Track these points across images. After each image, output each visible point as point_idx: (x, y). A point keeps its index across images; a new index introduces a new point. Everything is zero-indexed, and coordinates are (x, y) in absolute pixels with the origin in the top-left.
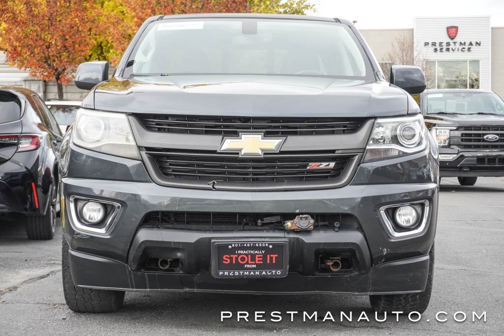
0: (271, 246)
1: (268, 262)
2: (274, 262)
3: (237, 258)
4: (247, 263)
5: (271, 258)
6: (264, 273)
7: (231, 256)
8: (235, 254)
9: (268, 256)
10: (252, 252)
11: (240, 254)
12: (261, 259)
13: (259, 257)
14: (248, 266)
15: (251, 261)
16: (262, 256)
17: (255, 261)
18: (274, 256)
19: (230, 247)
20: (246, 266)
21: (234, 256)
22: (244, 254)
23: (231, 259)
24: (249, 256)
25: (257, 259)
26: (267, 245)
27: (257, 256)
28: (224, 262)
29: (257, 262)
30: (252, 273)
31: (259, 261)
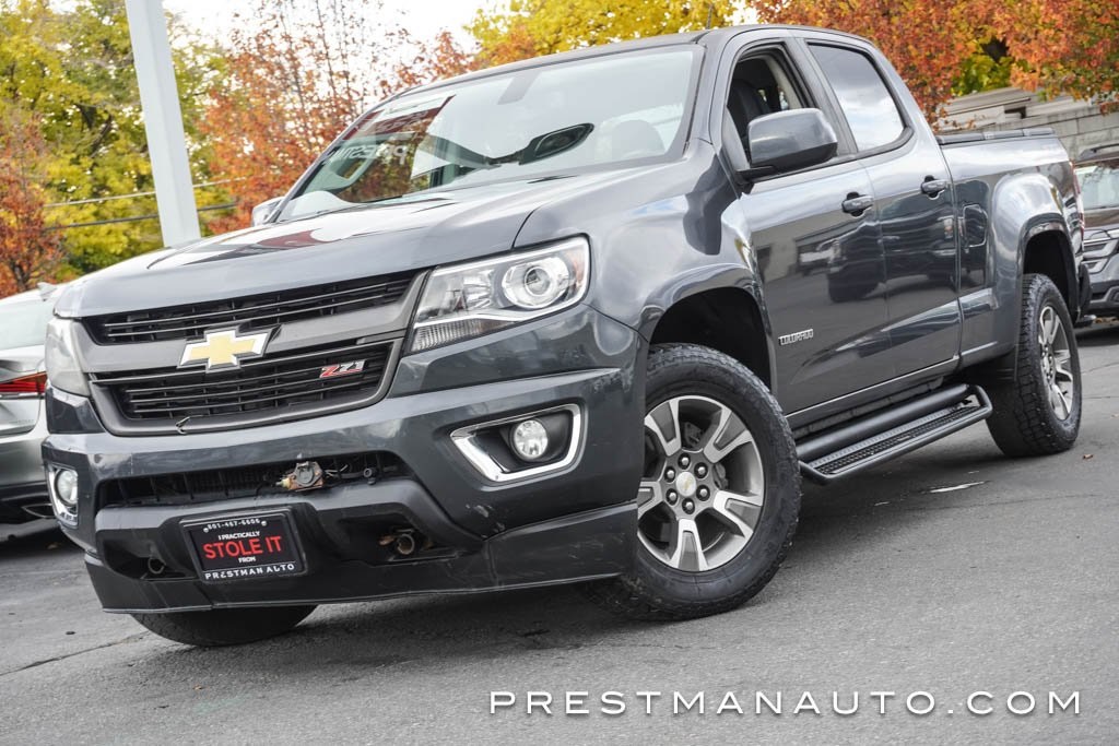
0: (264, 523)
1: (271, 550)
2: (279, 549)
3: (223, 548)
4: (241, 555)
5: (273, 542)
6: (269, 569)
7: (215, 545)
8: (218, 541)
9: (267, 539)
10: (242, 535)
11: (226, 541)
12: (258, 546)
13: (255, 543)
14: (245, 560)
15: (246, 551)
16: (257, 540)
17: (250, 550)
18: (276, 539)
19: (206, 530)
20: (240, 560)
21: (219, 545)
22: (232, 540)
23: (215, 549)
24: (240, 542)
25: (253, 547)
26: (258, 521)
27: (251, 541)
28: (208, 556)
29: (255, 552)
30: (252, 571)
31: (257, 549)
